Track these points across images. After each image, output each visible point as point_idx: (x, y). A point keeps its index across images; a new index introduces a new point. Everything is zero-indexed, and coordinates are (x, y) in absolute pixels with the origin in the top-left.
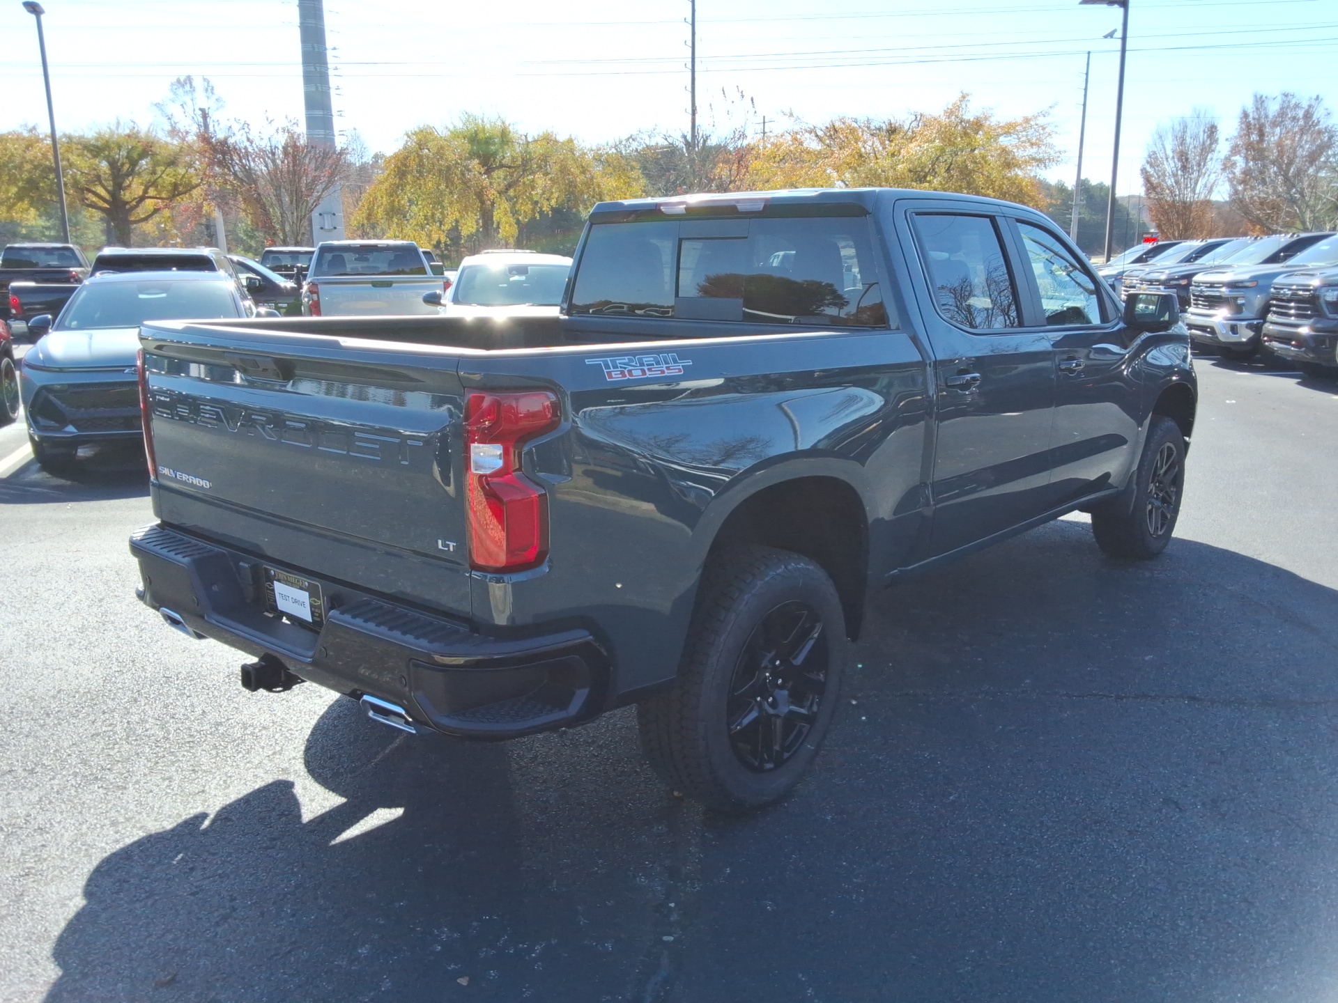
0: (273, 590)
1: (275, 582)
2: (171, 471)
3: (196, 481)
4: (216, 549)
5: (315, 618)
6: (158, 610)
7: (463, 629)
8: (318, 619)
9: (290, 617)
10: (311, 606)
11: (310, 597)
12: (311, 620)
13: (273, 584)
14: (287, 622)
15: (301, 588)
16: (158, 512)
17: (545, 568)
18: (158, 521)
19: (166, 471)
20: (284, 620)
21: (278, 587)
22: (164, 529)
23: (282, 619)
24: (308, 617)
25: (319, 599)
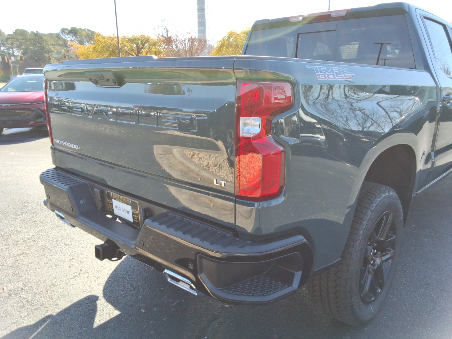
0: (112, 204)
1: (113, 200)
2: (60, 141)
3: (72, 146)
4: (82, 181)
5: (135, 221)
6: (53, 211)
7: (229, 234)
8: (137, 221)
9: (121, 218)
10: (133, 214)
11: (132, 209)
12: (132, 221)
13: (112, 200)
14: (120, 222)
15: (127, 204)
16: (54, 162)
17: (281, 200)
18: (54, 166)
19: (57, 141)
20: (118, 220)
21: (115, 203)
22: (57, 170)
23: (116, 219)
24: (131, 220)
25: (138, 211)
